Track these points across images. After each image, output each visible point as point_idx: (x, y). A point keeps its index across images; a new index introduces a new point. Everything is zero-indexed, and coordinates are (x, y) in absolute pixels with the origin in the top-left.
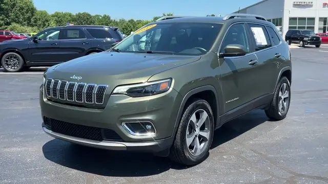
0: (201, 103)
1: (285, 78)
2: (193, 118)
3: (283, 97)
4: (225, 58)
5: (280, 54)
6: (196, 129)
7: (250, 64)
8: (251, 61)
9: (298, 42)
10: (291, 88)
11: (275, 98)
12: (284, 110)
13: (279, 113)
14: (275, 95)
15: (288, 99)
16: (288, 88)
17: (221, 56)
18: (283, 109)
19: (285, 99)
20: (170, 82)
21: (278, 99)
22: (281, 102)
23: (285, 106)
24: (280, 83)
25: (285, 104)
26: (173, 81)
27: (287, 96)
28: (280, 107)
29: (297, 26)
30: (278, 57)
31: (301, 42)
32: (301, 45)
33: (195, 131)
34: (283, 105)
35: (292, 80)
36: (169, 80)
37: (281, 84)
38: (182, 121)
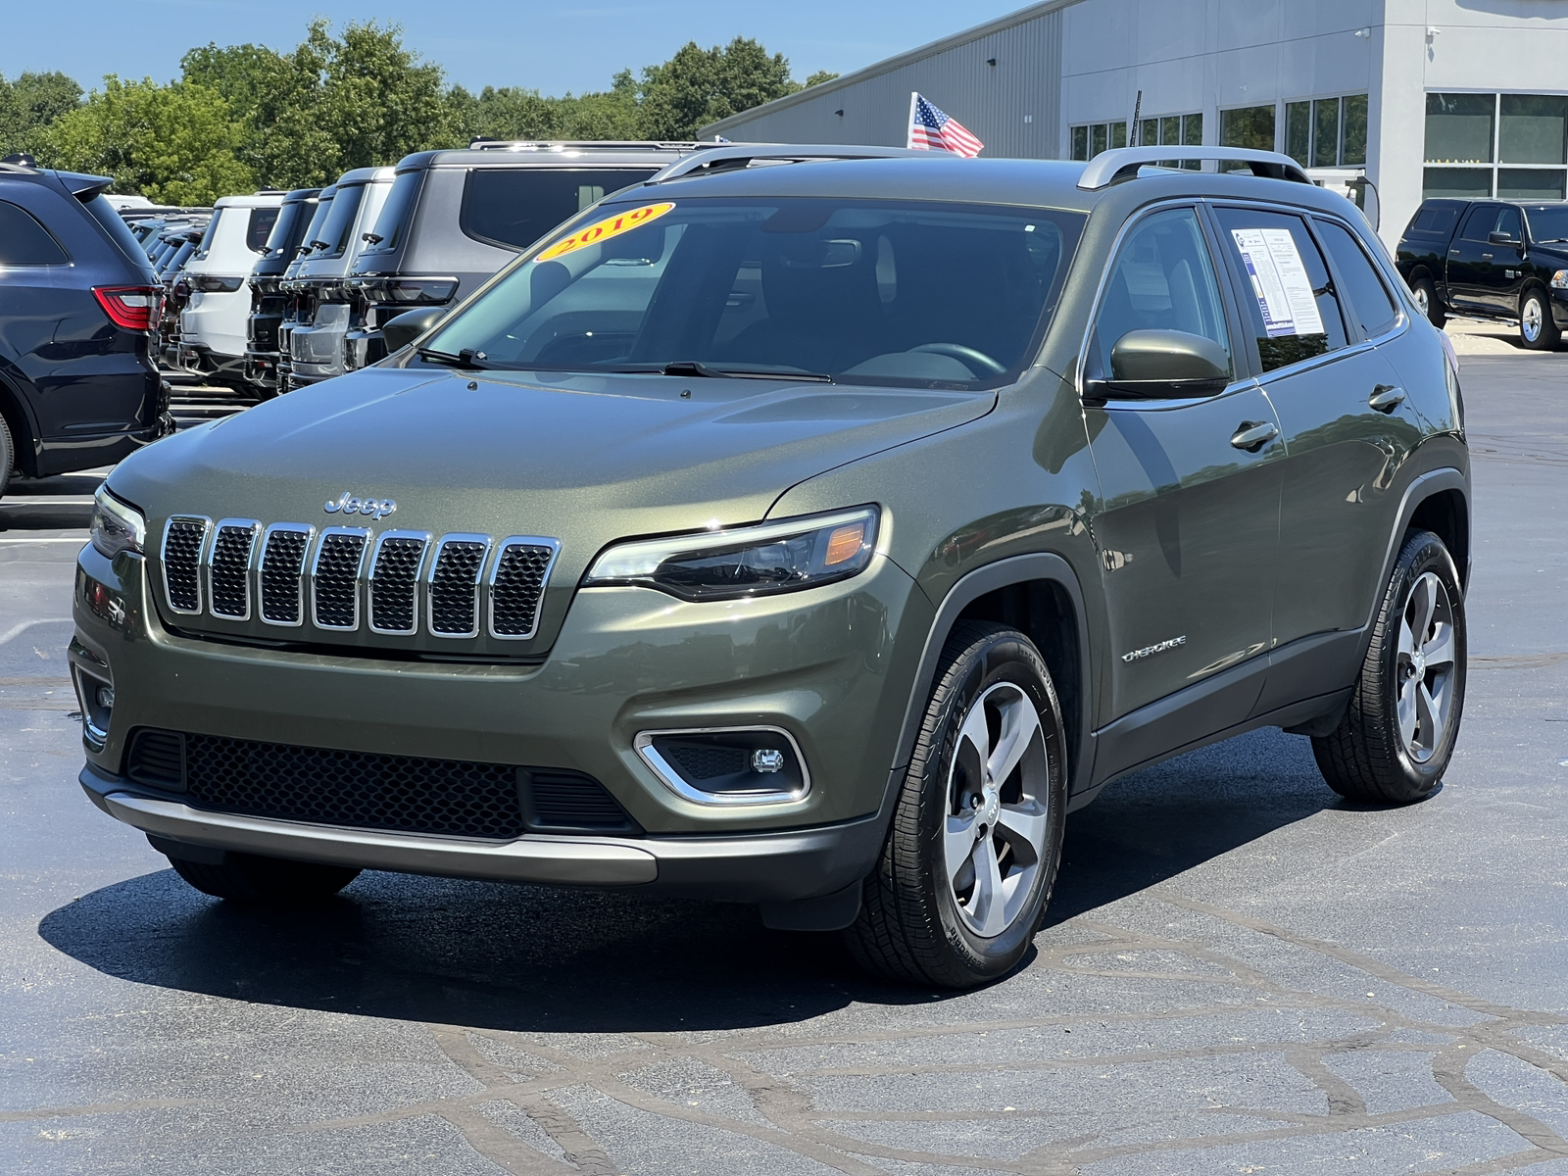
0: (1012, 646)
1: (1431, 539)
2: (974, 726)
3: (1420, 663)
4: (1110, 404)
5: (1399, 392)
6: (986, 792)
7: (1237, 446)
8: (1245, 427)
9: (1508, 302)
10: (1469, 604)
11: (1372, 665)
12: (1428, 744)
13: (1403, 758)
14: (1376, 641)
15: (1450, 675)
16: (1452, 607)
17: (1096, 397)
18: (1423, 734)
19: (1431, 673)
20: (871, 526)
21: (1395, 668)
22: (1407, 690)
23: (1435, 717)
24: (1400, 572)
25: (1435, 704)
26: (887, 521)
27: (1445, 653)
28: (1407, 724)
29: (1496, 165)
30: (1390, 407)
31: (1533, 308)
32: (1533, 334)
33: (981, 800)
34: (1423, 712)
35: (1474, 556)
36: (864, 514)
37: (1412, 574)
38: (925, 738)
